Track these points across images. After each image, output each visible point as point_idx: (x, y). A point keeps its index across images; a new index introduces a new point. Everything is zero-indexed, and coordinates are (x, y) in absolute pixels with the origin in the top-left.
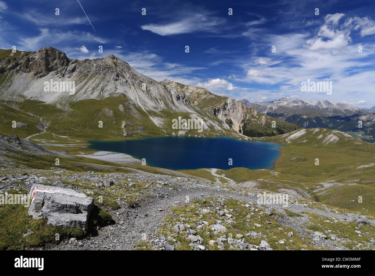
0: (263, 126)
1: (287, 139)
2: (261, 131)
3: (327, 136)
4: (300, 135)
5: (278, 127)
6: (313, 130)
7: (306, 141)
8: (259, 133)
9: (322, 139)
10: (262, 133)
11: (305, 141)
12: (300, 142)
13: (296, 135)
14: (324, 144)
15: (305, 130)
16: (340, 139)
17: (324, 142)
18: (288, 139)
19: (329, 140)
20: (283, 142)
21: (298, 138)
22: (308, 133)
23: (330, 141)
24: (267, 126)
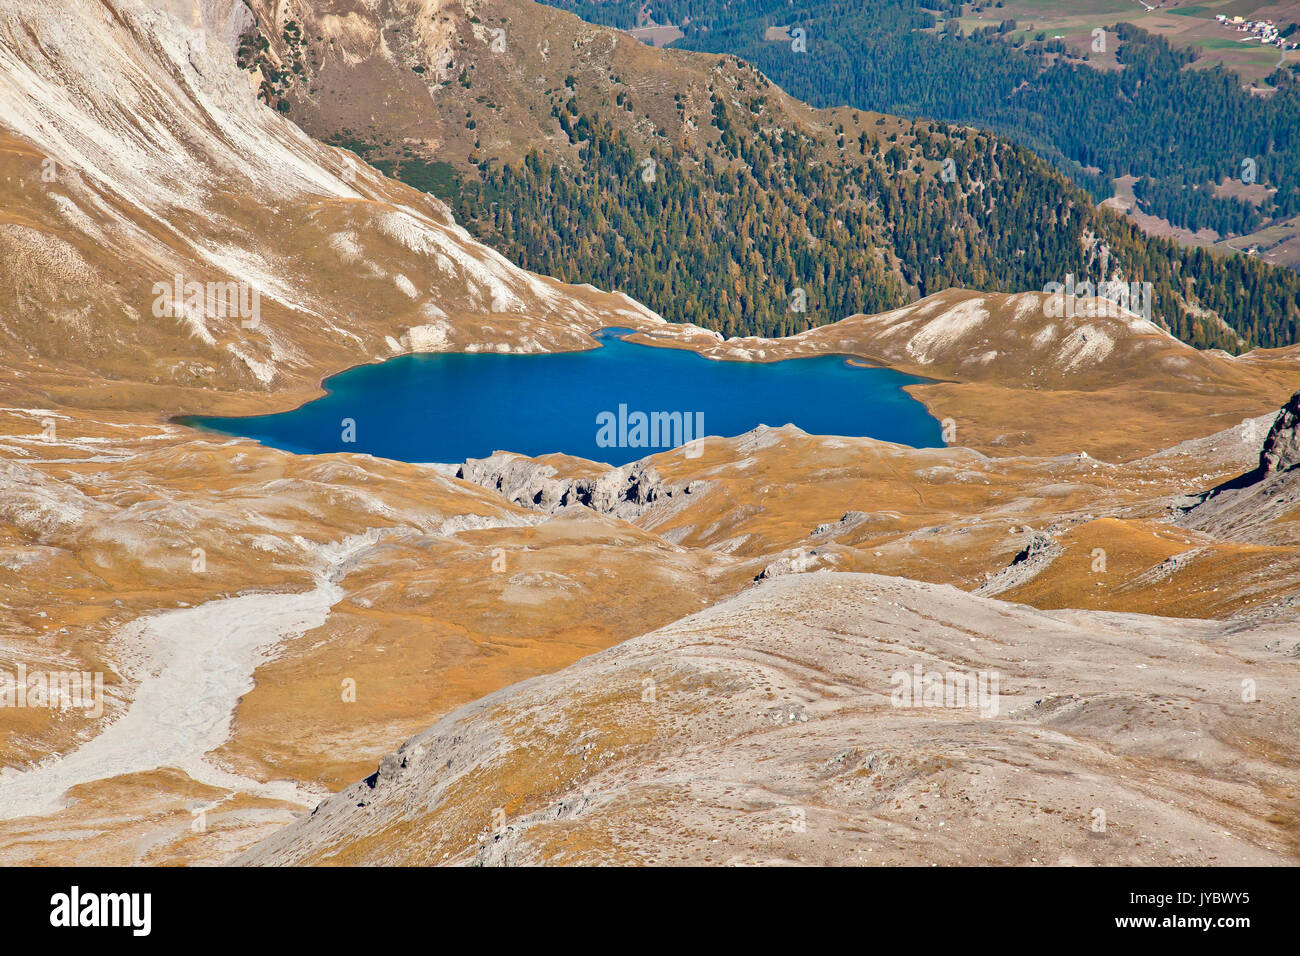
0: (432, 89)
1: (909, 346)
2: (433, 144)
3: (1071, 331)
4: (962, 328)
5: (569, 93)
6: (1015, 304)
7: (994, 353)
8: (418, 161)
9: (1055, 345)
10: (444, 159)
11: (992, 355)
12: (972, 359)
13: (948, 327)
14: (1063, 366)
15: (980, 301)
16: (1117, 346)
17: (1061, 357)
18: (913, 345)
19: (1078, 350)
20: (894, 357)
21: (956, 343)
22: (998, 318)
23: (1083, 353)
24: (478, 90)
